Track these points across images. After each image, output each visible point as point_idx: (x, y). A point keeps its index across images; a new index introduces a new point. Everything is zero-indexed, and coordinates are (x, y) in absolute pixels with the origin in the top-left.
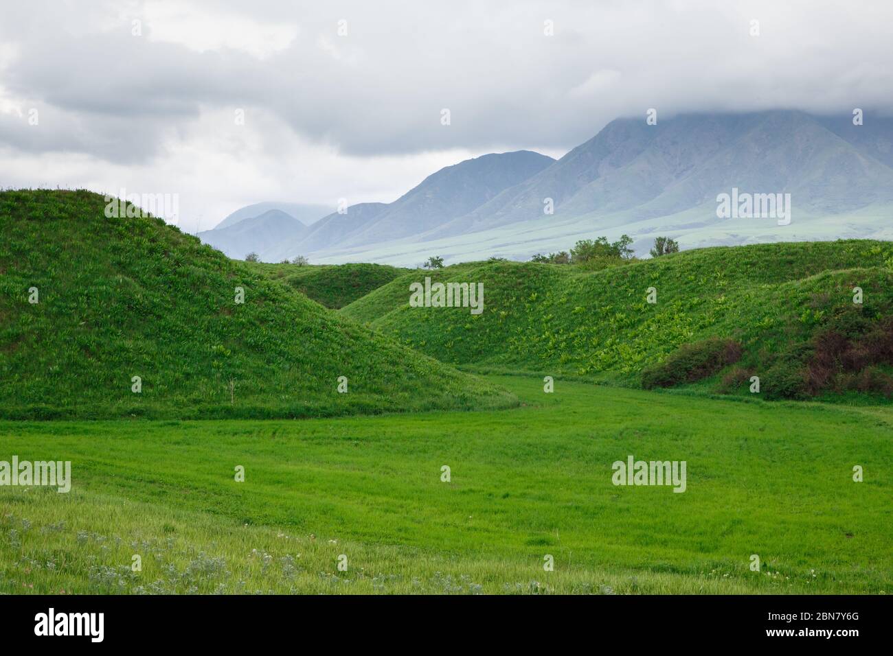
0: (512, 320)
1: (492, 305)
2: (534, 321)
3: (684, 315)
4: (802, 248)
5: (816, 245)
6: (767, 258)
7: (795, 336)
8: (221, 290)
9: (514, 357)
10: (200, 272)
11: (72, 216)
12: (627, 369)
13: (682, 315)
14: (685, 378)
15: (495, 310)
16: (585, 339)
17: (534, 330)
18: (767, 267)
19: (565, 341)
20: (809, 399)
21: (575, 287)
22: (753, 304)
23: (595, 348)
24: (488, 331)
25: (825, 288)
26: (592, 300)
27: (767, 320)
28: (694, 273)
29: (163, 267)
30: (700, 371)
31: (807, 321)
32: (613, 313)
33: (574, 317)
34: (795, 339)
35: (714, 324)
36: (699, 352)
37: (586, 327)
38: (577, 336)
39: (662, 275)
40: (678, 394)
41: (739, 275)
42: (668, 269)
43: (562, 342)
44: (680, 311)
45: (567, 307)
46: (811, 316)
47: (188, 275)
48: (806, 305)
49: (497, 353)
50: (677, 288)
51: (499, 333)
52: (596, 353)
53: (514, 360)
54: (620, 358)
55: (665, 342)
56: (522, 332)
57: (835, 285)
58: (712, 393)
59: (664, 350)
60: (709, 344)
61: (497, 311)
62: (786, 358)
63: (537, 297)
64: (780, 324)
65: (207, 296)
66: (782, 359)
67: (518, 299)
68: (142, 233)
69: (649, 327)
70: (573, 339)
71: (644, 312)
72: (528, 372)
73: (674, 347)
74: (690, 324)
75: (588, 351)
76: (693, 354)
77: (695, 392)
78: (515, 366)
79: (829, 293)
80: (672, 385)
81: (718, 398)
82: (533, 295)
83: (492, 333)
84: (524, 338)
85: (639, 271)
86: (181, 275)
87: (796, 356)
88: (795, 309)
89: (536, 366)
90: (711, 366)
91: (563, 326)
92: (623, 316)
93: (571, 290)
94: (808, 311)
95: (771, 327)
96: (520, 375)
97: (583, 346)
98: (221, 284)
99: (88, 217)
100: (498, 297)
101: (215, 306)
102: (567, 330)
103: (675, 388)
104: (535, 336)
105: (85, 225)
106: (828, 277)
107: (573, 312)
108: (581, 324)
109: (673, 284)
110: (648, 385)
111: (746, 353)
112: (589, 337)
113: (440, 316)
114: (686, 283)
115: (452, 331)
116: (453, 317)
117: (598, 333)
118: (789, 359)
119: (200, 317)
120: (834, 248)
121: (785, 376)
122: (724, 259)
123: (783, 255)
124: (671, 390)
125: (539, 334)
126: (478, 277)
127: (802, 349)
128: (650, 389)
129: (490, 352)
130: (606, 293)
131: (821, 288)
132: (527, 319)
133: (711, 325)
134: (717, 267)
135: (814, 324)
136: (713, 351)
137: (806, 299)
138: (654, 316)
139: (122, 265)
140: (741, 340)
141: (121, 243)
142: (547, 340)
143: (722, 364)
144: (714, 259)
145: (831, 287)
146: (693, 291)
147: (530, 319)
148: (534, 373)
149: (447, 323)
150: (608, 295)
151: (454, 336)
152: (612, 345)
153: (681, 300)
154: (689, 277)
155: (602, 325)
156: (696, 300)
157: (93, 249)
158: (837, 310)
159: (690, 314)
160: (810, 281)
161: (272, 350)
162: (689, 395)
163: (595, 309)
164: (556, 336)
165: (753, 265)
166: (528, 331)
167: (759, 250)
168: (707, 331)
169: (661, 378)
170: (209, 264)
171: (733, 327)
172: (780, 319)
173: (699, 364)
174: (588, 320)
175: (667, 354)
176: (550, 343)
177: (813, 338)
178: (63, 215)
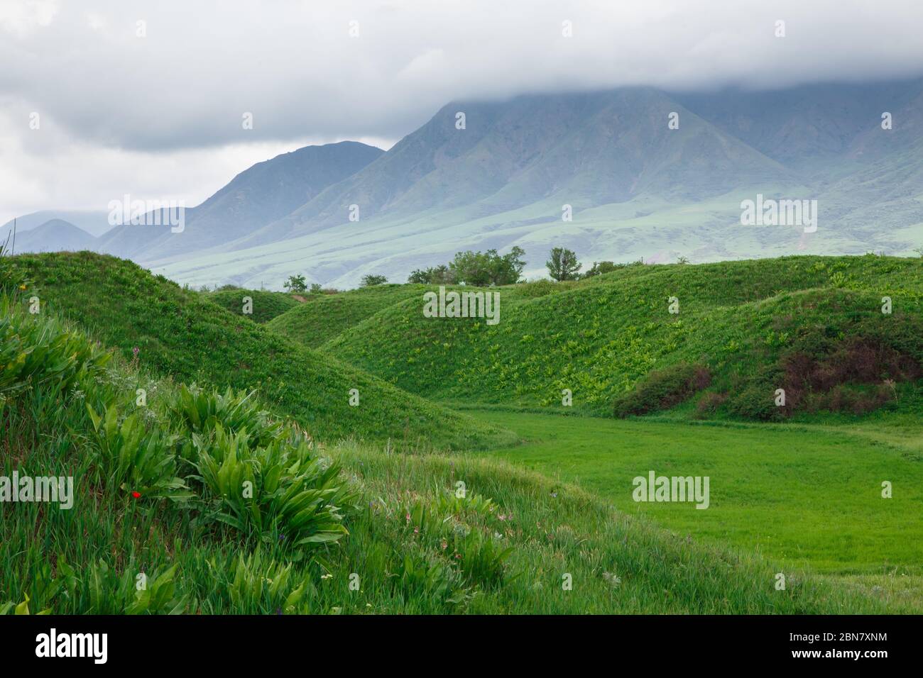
0: (457, 352)
1: (433, 336)
2: (480, 352)
3: (640, 340)
4: (748, 267)
5: (760, 263)
6: (716, 279)
7: (763, 359)
8: (236, 345)
9: (465, 390)
10: (213, 328)
11: (85, 279)
12: (593, 398)
13: (639, 340)
14: (659, 406)
15: (437, 342)
16: (538, 369)
17: (482, 361)
18: (717, 288)
19: (517, 371)
20: (784, 421)
21: (518, 315)
22: (714, 327)
23: (551, 377)
24: (432, 363)
25: (786, 310)
26: (540, 328)
27: (732, 344)
28: (644, 297)
29: (179, 324)
30: (673, 398)
31: (773, 344)
32: (564, 341)
33: (522, 346)
34: (763, 361)
35: (676, 349)
36: (670, 379)
37: (538, 357)
38: (529, 366)
39: (610, 299)
40: (655, 421)
41: (691, 297)
42: (615, 293)
43: (514, 373)
44: (636, 336)
45: (514, 337)
46: (776, 338)
47: (204, 332)
48: (770, 327)
49: (446, 386)
50: (627, 312)
51: (444, 366)
52: (554, 383)
53: (466, 394)
54: (581, 387)
55: (626, 369)
56: (469, 364)
57: (795, 307)
58: (688, 419)
59: (629, 377)
60: (678, 370)
61: (439, 343)
62: (758, 381)
63: (480, 327)
64: (746, 347)
65: (225, 351)
66: (753, 382)
67: (460, 329)
68: (152, 292)
69: (605, 354)
70: (525, 369)
71: (597, 339)
72: (486, 405)
73: (639, 374)
74: (649, 350)
75: (543, 381)
76: (664, 381)
77: (673, 419)
78: (467, 399)
79: (791, 315)
80: (646, 413)
81: (697, 424)
82: (475, 325)
83: (437, 366)
84: (473, 370)
85: (585, 296)
86: (198, 332)
87: (767, 378)
88: (759, 332)
89: (491, 399)
90: (683, 392)
91: (512, 356)
92: (576, 343)
93: (516, 318)
94: (773, 333)
95: (738, 351)
96: (478, 408)
97: (538, 376)
98: (235, 338)
99: (99, 279)
100: (439, 329)
101: (234, 361)
102: (517, 360)
103: (649, 416)
104: (484, 368)
105: (99, 287)
106: (788, 298)
107: (521, 341)
108: (531, 353)
109: (623, 309)
110: (621, 414)
111: (715, 378)
112: (542, 366)
113: (379, 350)
114: (637, 307)
115: (394, 366)
116: (394, 351)
117: (551, 362)
118: (761, 382)
119: (223, 372)
120: (779, 266)
121: (760, 400)
122: (672, 281)
123: (730, 275)
124: (646, 418)
125: (488, 365)
126: (413, 308)
127: (772, 371)
128: (623, 417)
129: (438, 386)
130: (553, 320)
131: (782, 309)
132: (472, 350)
133: (674, 350)
134: (666, 289)
135: (779, 346)
136: (684, 377)
137: (769, 322)
138: (608, 342)
139: (143, 325)
140: (708, 364)
141: (136, 304)
142: (497, 371)
143: (694, 390)
144: (661, 282)
145: (792, 309)
146: (645, 315)
147: (476, 350)
148: (492, 406)
149: (388, 358)
150: (556, 322)
151: (398, 371)
152: (569, 374)
153: (634, 324)
154: (640, 300)
155: (554, 353)
156: (651, 325)
157: (113, 311)
158: (801, 331)
159: (647, 339)
160: (770, 303)
161: (294, 402)
162: (667, 422)
163: (544, 337)
164: (507, 366)
165: (702, 286)
166: (475, 363)
167: (706, 270)
168: (672, 356)
169: (634, 406)
170: (219, 319)
171: (698, 352)
172: (746, 342)
173: (672, 390)
174: (539, 349)
175: (633, 381)
176: (502, 374)
177: (780, 360)
178: (75, 278)
